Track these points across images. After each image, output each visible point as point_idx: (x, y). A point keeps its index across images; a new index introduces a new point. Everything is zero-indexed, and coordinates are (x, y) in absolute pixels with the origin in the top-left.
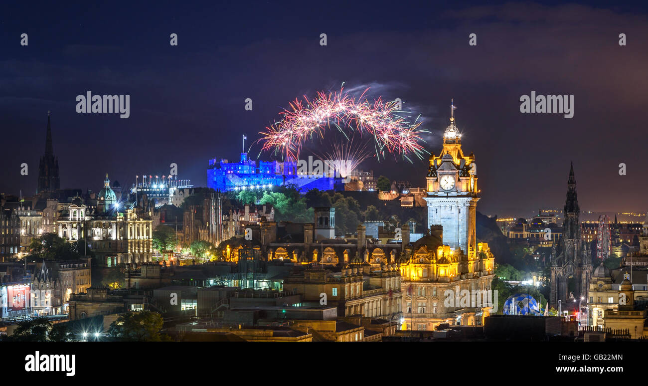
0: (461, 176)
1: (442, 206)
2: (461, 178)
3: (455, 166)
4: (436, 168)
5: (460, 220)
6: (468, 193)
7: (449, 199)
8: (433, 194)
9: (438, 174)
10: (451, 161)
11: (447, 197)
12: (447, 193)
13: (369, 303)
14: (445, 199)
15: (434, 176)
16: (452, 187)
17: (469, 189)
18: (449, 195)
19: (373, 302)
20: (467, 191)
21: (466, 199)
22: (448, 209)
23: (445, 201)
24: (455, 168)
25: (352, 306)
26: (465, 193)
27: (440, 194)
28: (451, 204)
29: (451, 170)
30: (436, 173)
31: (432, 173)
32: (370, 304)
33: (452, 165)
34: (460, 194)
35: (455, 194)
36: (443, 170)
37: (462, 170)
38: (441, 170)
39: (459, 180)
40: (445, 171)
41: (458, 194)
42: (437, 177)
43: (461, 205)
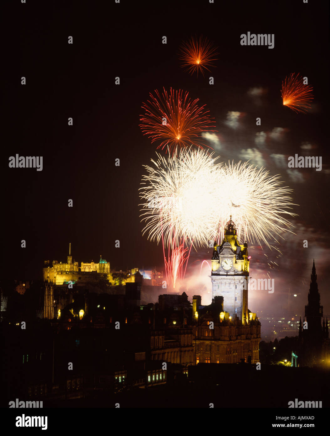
0: (237, 259)
1: (223, 282)
2: (237, 261)
3: (233, 252)
4: (219, 253)
5: (236, 293)
6: (242, 272)
7: (228, 277)
8: (216, 272)
9: (220, 258)
10: (230, 248)
11: (227, 275)
12: (227, 272)
13: (168, 353)
14: (225, 277)
15: (217, 259)
16: (230, 268)
17: (244, 269)
18: (228, 274)
19: (171, 352)
20: (242, 270)
21: (241, 277)
22: (227, 285)
23: (225, 278)
24: (233, 253)
25: (155, 354)
26: (240, 273)
27: (221, 273)
28: (229, 281)
29: (230, 254)
30: (219, 257)
31: (216, 257)
32: (170, 354)
33: (231, 250)
34: (236, 273)
35: (233, 273)
36: (224, 254)
37: (239, 254)
38: (222, 254)
39: (236, 262)
40: (225, 255)
41: (235, 273)
42: (219, 259)
43: (237, 282)
